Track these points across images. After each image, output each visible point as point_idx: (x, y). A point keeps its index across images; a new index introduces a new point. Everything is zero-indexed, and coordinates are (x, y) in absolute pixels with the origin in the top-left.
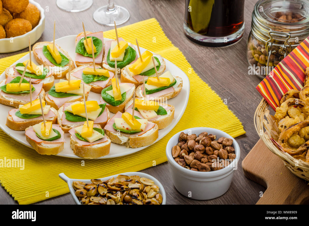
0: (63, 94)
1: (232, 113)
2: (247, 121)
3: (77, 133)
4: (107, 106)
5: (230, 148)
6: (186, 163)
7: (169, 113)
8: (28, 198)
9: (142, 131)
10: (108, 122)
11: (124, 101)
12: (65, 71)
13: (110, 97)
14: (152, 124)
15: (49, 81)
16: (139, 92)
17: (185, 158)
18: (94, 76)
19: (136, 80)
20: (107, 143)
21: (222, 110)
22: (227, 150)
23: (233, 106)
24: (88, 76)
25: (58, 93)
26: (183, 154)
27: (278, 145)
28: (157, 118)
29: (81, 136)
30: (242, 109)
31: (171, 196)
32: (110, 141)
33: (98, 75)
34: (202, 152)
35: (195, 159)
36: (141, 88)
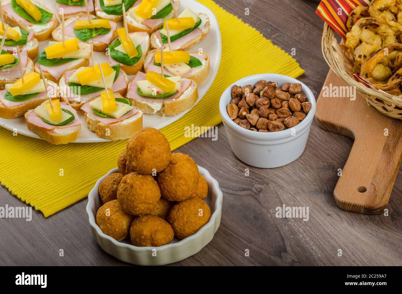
0: (57, 61)
1: (280, 49)
2: (302, 56)
3: (95, 110)
4: (121, 67)
5: (301, 95)
6: (250, 124)
7: (204, 62)
8: (53, 204)
9: (178, 91)
10: (129, 88)
11: (141, 57)
12: (49, 29)
13: (122, 54)
14: (187, 81)
15: (33, 46)
16: (155, 42)
17: (247, 117)
18: (91, 30)
19: (147, 26)
20: (139, 116)
21: (266, 47)
22: (299, 100)
23: (278, 40)
24: (84, 31)
25: (50, 60)
26: (244, 113)
27: (366, 82)
28: (190, 71)
29: (100, 112)
30: (289, 42)
31: (234, 169)
32: (141, 113)
33: (95, 28)
34: (267, 106)
35: (260, 116)
36: (156, 35)
